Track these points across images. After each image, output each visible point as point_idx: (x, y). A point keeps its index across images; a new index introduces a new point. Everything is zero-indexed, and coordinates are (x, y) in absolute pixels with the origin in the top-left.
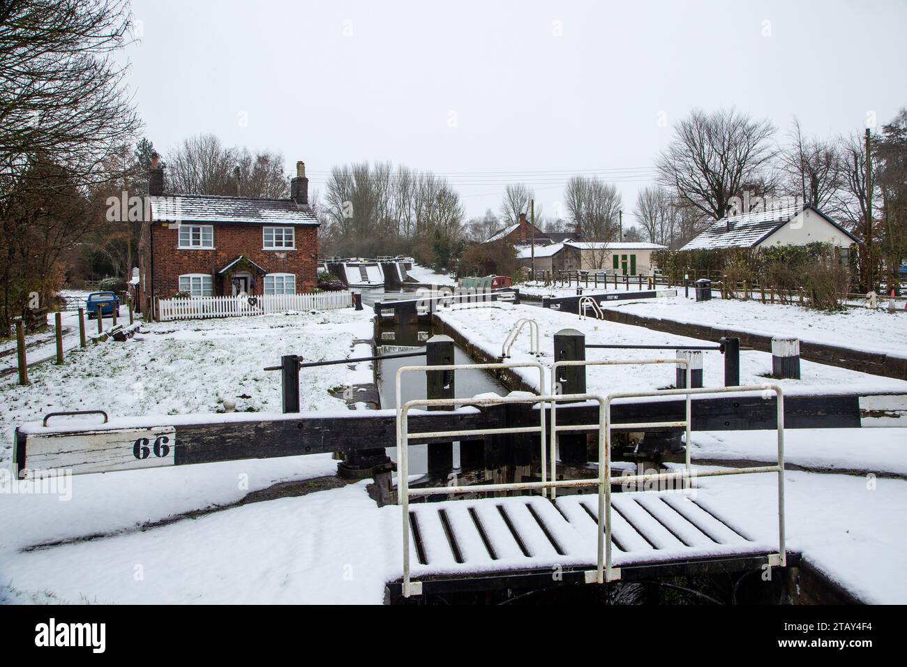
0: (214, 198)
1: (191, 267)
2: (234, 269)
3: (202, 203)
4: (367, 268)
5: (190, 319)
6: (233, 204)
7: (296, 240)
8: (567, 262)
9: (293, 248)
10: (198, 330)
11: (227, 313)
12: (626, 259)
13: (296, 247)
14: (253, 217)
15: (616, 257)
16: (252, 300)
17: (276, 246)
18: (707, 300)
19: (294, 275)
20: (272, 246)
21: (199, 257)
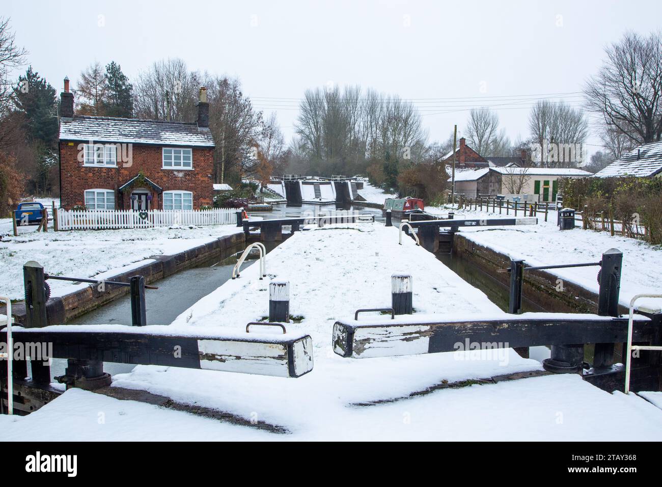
0: (121, 120)
1: (95, 183)
2: (132, 186)
3: (108, 125)
4: (321, 186)
5: (85, 229)
6: (138, 126)
7: (193, 161)
8: (491, 186)
9: (190, 168)
10: (56, 240)
11: (120, 225)
12: (548, 185)
13: (194, 167)
14: (153, 138)
15: (537, 183)
16: (143, 214)
17: (175, 165)
18: (569, 228)
19: (192, 193)
20: (171, 166)
21: (103, 174)
